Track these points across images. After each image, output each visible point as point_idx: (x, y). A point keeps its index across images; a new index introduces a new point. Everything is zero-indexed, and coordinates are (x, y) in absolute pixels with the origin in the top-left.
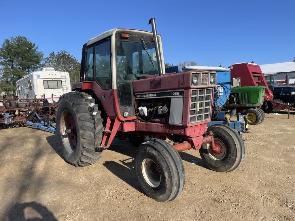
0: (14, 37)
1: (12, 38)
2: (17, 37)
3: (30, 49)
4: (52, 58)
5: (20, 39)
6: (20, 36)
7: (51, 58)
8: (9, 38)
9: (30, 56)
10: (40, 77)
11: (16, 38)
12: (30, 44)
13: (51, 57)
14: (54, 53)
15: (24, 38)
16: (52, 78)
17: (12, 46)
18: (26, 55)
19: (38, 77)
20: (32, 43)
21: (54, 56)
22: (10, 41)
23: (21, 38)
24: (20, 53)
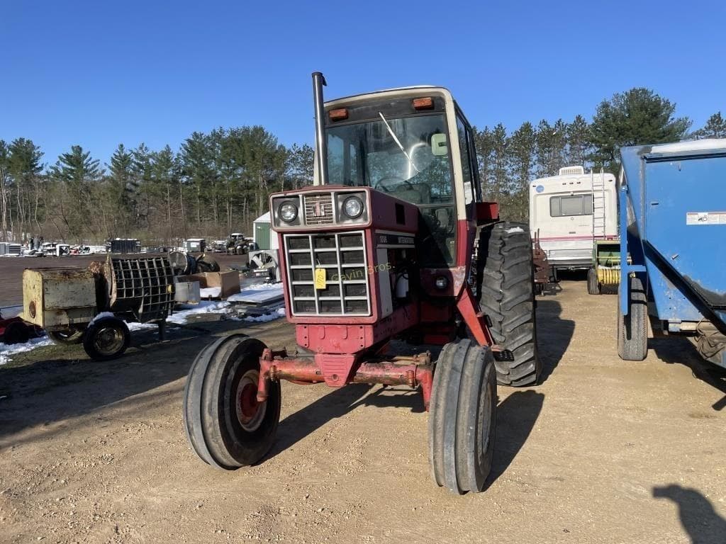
0: (621, 94)
1: (617, 96)
2: (626, 94)
3: (655, 115)
4: (714, 130)
5: (633, 95)
6: (634, 89)
7: (711, 131)
8: (609, 99)
9: (651, 133)
10: (543, 190)
11: (624, 95)
12: (657, 103)
13: (710, 128)
14: (719, 115)
15: (644, 91)
16: (569, 192)
17: (613, 115)
18: (643, 131)
19: (539, 192)
20: (660, 101)
21: (721, 124)
22: (612, 104)
23: (637, 92)
24: (628, 130)
